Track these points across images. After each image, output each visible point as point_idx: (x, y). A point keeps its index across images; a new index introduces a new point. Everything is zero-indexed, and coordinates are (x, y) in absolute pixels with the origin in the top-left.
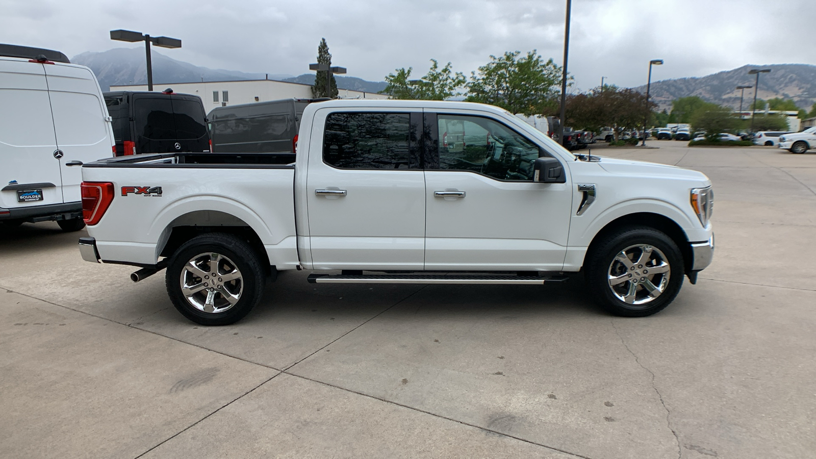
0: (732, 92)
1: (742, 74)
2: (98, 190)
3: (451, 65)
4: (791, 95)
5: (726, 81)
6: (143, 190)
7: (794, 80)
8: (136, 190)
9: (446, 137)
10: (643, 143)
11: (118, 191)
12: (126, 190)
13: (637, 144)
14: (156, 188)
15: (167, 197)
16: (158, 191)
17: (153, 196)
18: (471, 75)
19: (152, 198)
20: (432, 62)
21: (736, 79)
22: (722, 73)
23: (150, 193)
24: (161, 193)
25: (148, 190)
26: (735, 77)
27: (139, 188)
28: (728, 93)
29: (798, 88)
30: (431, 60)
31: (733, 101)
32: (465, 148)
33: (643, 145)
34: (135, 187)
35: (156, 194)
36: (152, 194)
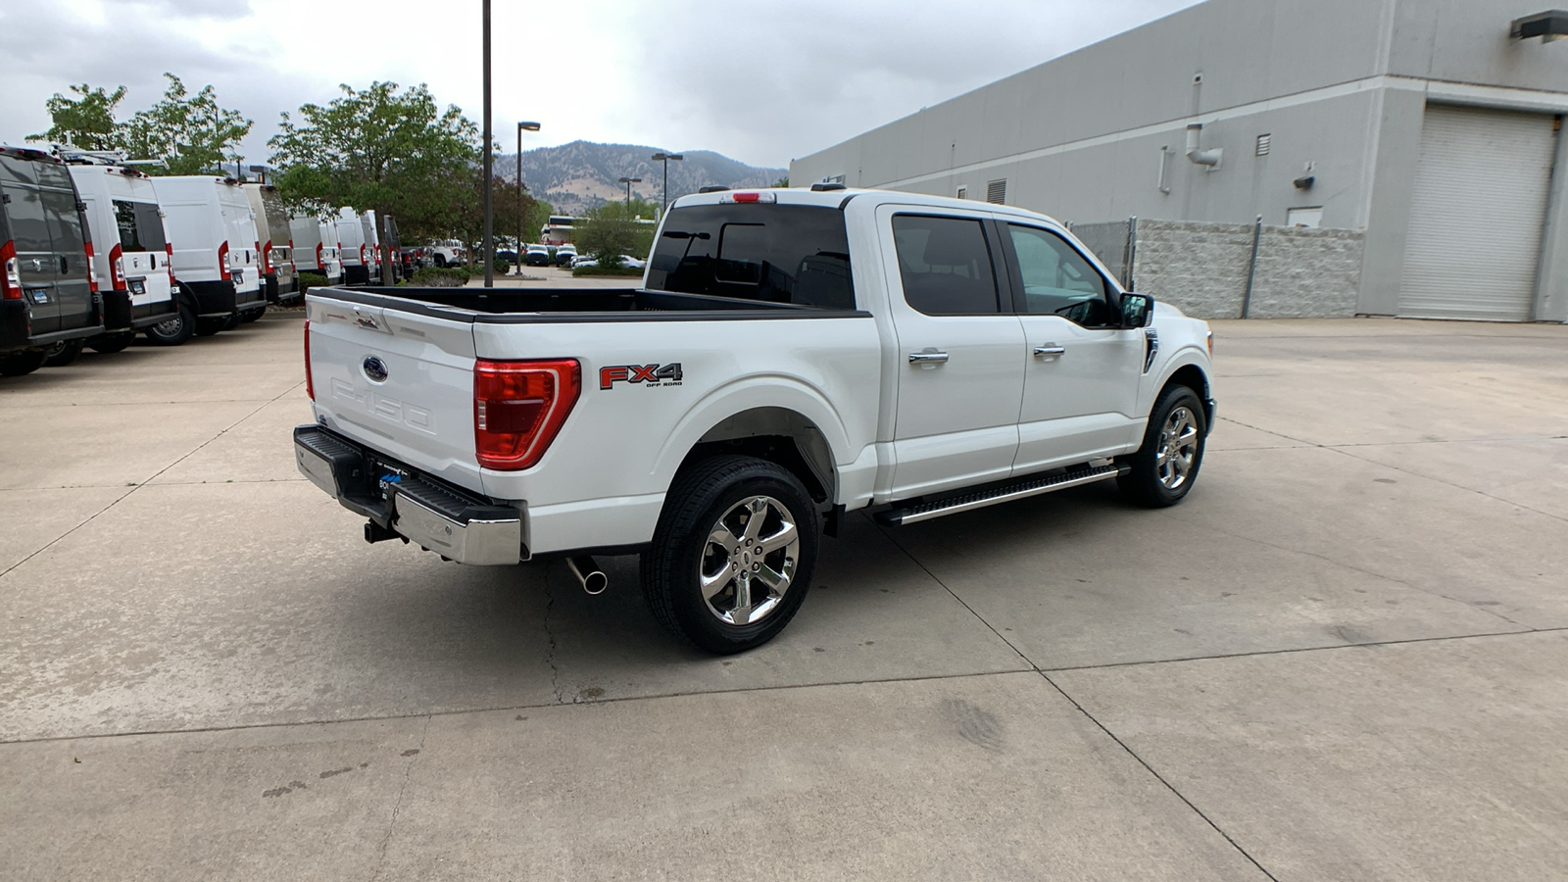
0: (560, 184)
1: (572, 156)
2: (550, 379)
3: (213, 92)
4: (645, 196)
5: (549, 165)
6: (647, 374)
7: (646, 172)
8: (631, 374)
9: (270, 252)
10: (519, 269)
11: (591, 379)
12: (610, 376)
13: (508, 271)
14: (671, 367)
15: (693, 385)
16: (674, 372)
17: (665, 384)
18: (282, 120)
19: (664, 390)
20: (167, 78)
21: (564, 163)
22: (542, 149)
23: (659, 377)
24: (680, 377)
25: (655, 373)
26: (563, 159)
27: (635, 368)
28: (555, 186)
29: (652, 186)
30: (168, 74)
31: (564, 200)
32: (297, 275)
33: (519, 273)
34: (629, 367)
35: (670, 380)
36: (662, 381)
